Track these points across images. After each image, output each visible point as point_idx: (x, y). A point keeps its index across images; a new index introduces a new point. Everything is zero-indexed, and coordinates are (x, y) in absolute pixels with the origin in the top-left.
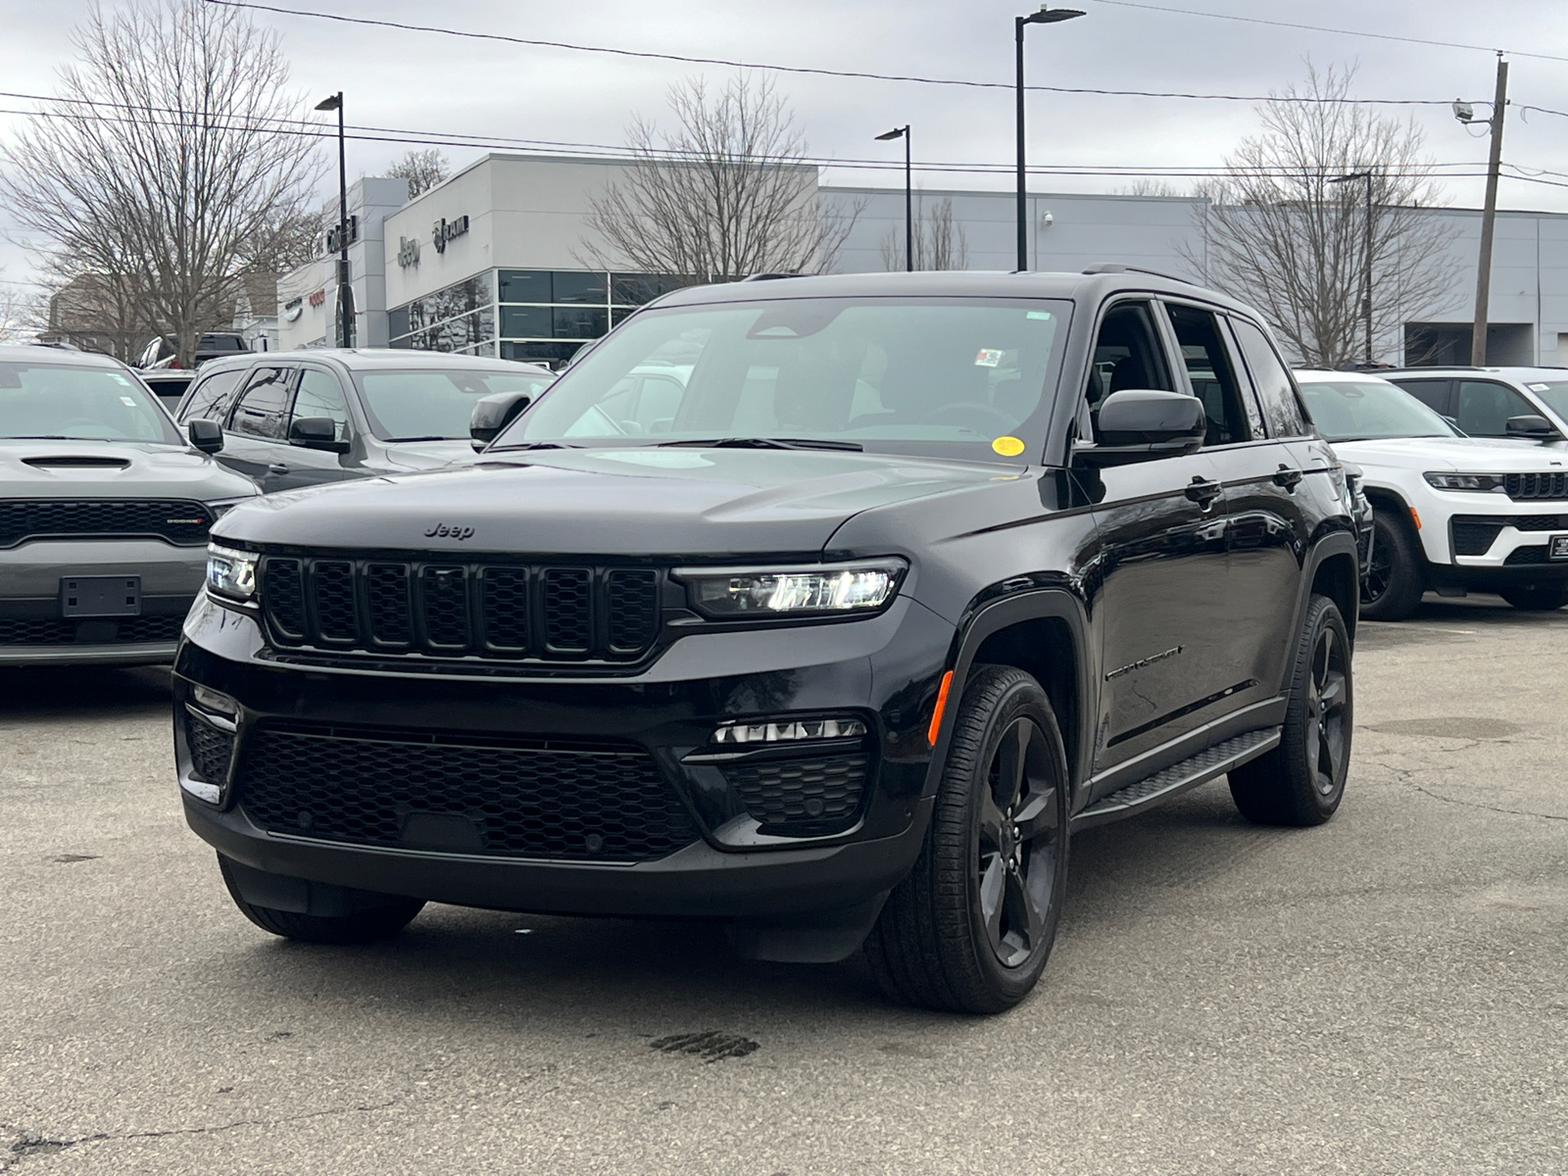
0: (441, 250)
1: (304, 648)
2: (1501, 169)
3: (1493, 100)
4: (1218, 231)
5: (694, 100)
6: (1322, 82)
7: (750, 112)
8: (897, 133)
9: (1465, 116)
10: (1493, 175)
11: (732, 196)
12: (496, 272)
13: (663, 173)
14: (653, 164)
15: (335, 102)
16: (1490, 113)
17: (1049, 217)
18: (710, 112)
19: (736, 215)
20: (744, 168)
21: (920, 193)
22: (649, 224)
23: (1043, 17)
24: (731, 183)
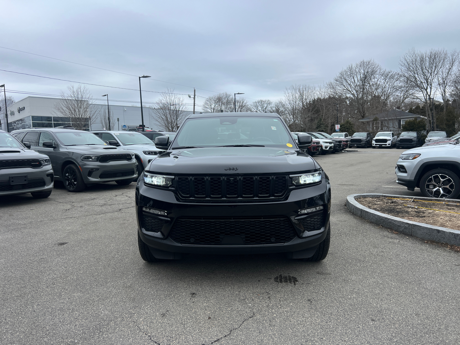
0: (19, 113)
1: (191, 198)
2: (195, 105)
3: (194, 95)
4: (156, 112)
5: (72, 88)
6: (169, 91)
7: (82, 91)
8: (106, 95)
9: (190, 97)
10: (194, 105)
11: (80, 104)
12: (31, 116)
13: (67, 101)
14: (65, 100)
15: (3, 86)
16: (193, 97)
17: (126, 109)
18: (75, 90)
19: (80, 108)
20: (81, 100)
21: (110, 105)
22: (64, 108)
23: (144, 77)
24: (79, 102)
